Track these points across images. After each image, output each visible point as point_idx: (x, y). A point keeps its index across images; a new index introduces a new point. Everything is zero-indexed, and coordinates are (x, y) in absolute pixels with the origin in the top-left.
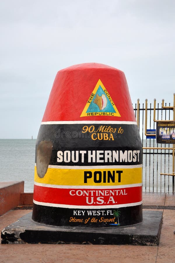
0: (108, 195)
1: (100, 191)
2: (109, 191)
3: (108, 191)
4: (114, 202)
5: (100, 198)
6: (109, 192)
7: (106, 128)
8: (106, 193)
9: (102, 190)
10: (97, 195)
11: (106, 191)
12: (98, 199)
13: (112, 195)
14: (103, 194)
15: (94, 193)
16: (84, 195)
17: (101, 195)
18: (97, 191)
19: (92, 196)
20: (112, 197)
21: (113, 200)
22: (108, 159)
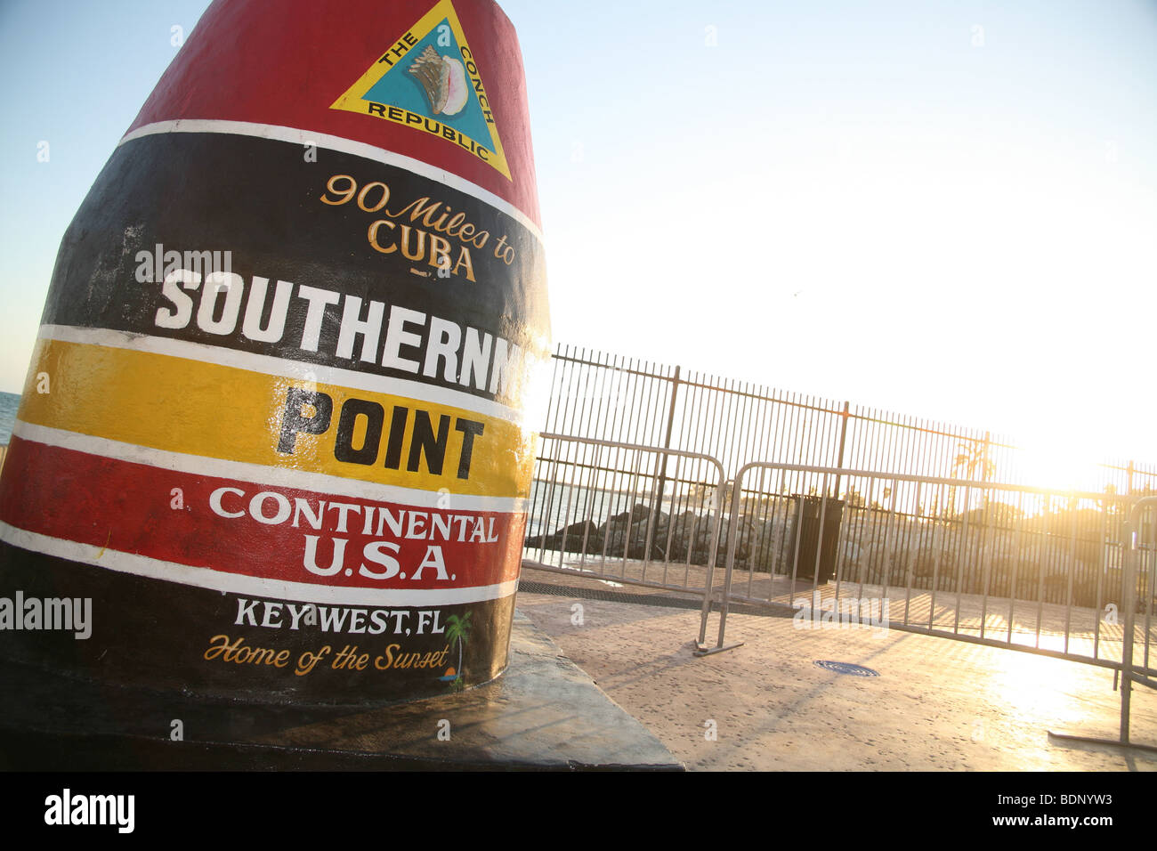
0: (422, 536)
1: (385, 513)
2: (430, 518)
3: (425, 515)
4: (442, 575)
5: (382, 550)
6: (428, 522)
7: (445, 216)
8: (412, 524)
9: (394, 509)
10: (367, 530)
11: (412, 515)
12: (371, 552)
13: (439, 540)
15: (356, 521)
16: (296, 524)
18: (370, 511)
19: (341, 535)
20: (437, 551)
21: (439, 564)
22: (442, 361)
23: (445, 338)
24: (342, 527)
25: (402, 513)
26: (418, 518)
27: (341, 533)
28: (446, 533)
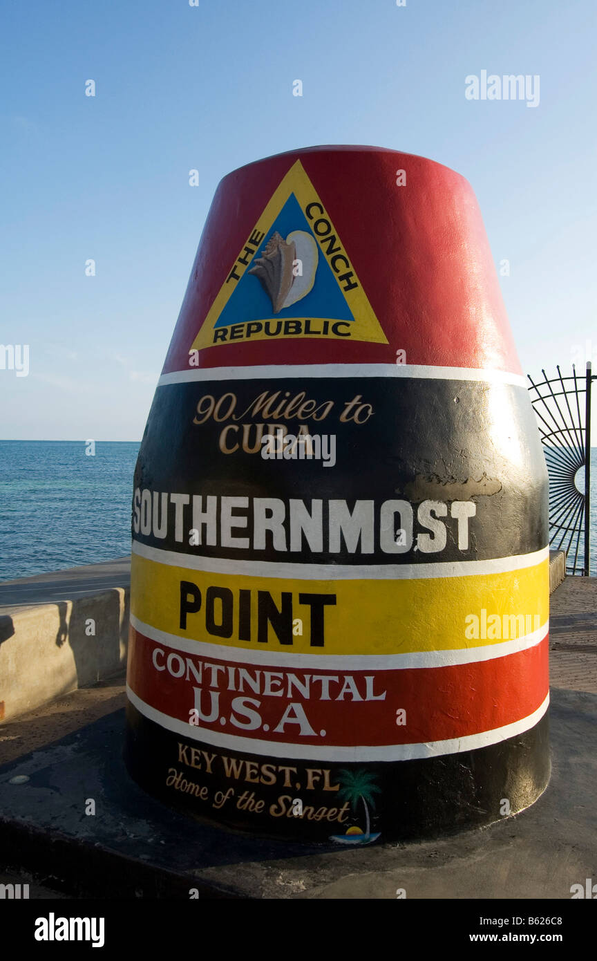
0: (280, 694)
1: (244, 673)
2: (286, 678)
3: (280, 675)
4: (307, 730)
5: (247, 704)
6: (285, 682)
7: (284, 402)
8: (268, 683)
9: (251, 669)
10: (231, 687)
11: (268, 675)
12: (238, 704)
13: (298, 697)
14: (256, 687)
15: (223, 677)
16: (188, 678)
17: (248, 691)
18: (231, 670)
19: (214, 689)
20: (298, 708)
21: (302, 719)
22: (269, 535)
23: (269, 513)
24: (214, 683)
25: (258, 673)
26: (273, 678)
27: (214, 688)
28: (306, 692)
